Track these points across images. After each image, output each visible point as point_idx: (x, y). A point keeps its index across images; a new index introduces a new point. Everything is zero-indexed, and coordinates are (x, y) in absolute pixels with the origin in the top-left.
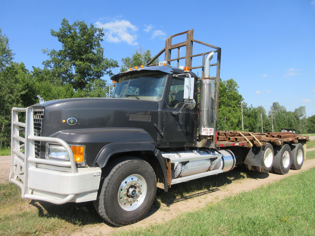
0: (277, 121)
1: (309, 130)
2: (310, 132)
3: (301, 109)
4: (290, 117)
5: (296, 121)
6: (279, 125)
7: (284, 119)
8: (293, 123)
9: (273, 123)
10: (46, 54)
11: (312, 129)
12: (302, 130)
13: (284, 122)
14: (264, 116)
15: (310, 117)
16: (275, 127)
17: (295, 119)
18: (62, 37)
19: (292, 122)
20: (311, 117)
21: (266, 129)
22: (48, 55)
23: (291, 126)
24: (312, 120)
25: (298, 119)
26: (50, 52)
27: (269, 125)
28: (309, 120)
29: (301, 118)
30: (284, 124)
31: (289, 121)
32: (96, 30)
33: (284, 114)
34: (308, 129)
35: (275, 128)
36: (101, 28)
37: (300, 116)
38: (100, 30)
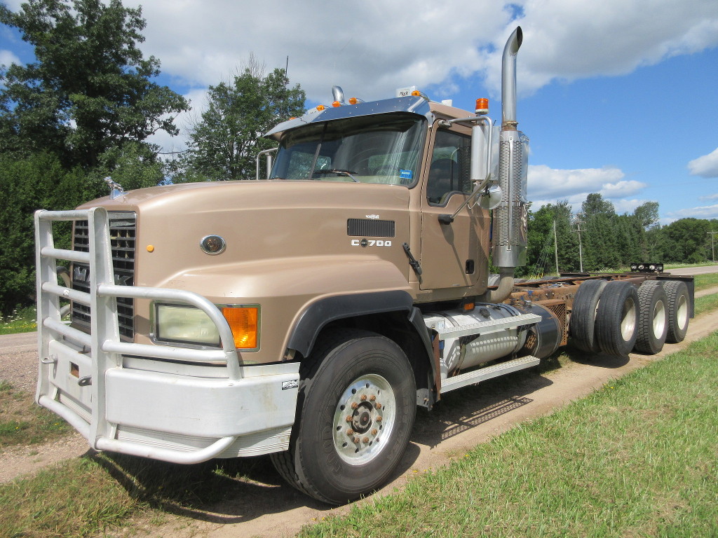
0: (593, 236)
1: (665, 256)
2: (667, 259)
3: (647, 211)
4: (622, 227)
5: (636, 236)
6: (595, 245)
7: (609, 232)
8: (629, 241)
9: (583, 242)
11: (672, 253)
12: (647, 256)
13: (609, 240)
15: (666, 226)
16: (586, 249)
17: (634, 230)
19: (626, 239)
20: (670, 225)
21: (567, 256)
23: (623, 246)
24: (671, 233)
25: (639, 232)
27: (574, 245)
28: (665, 233)
29: (647, 229)
30: (609, 243)
31: (620, 236)
33: (609, 222)
34: (662, 254)
35: (587, 253)
36: (136, 8)
37: (644, 225)
38: (132, 13)
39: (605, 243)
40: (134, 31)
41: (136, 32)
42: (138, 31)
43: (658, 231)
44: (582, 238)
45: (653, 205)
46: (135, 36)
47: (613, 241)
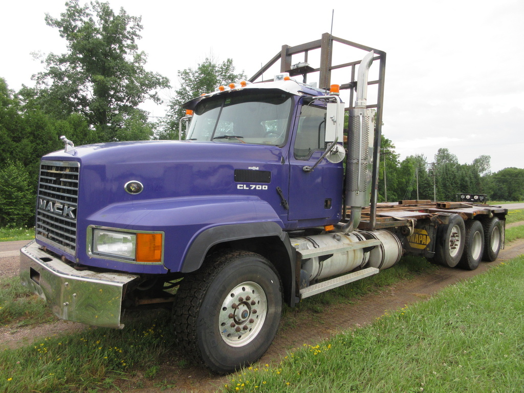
0: (444, 179)
1: (494, 195)
2: (496, 197)
3: (481, 162)
4: (464, 172)
5: (474, 180)
6: (445, 186)
7: (455, 177)
8: (469, 183)
9: (436, 183)
10: (39, 61)
11: (499, 193)
13: (455, 182)
14: (421, 171)
16: (438, 189)
17: (472, 176)
18: (67, 30)
19: (466, 182)
20: (498, 172)
21: (424, 193)
22: (42, 62)
24: (499, 178)
25: (476, 177)
26: (45, 58)
27: (430, 186)
28: (494, 178)
29: (481, 175)
30: (455, 185)
31: (463, 180)
32: (129, 18)
33: (454, 169)
34: (493, 193)
35: (438, 191)
36: (138, 16)
37: (480, 172)
38: (135, 19)
39: (452, 184)
40: (135, 31)
41: (136, 33)
42: (138, 32)
43: (489, 176)
44: (436, 181)
45: (486, 157)
46: (136, 35)
47: (458, 183)
